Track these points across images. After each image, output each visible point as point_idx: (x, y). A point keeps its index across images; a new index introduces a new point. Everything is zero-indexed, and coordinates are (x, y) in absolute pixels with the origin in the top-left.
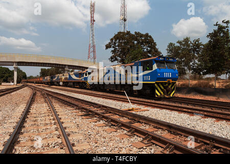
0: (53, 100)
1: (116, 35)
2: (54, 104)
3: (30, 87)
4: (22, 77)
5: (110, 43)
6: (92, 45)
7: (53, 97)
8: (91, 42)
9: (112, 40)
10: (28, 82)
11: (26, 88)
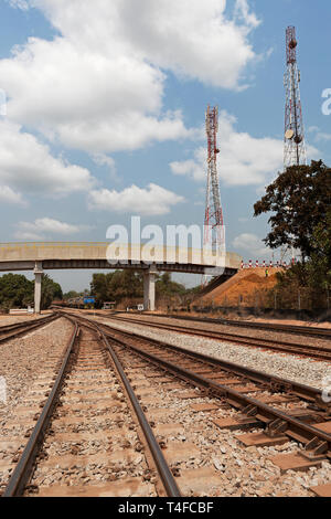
0: (127, 359)
1: (281, 176)
2: (131, 373)
3: (68, 317)
4: (53, 296)
5: (265, 198)
6: (212, 210)
7: (125, 347)
8: (211, 202)
9: (271, 188)
10: (64, 306)
11: (58, 320)
